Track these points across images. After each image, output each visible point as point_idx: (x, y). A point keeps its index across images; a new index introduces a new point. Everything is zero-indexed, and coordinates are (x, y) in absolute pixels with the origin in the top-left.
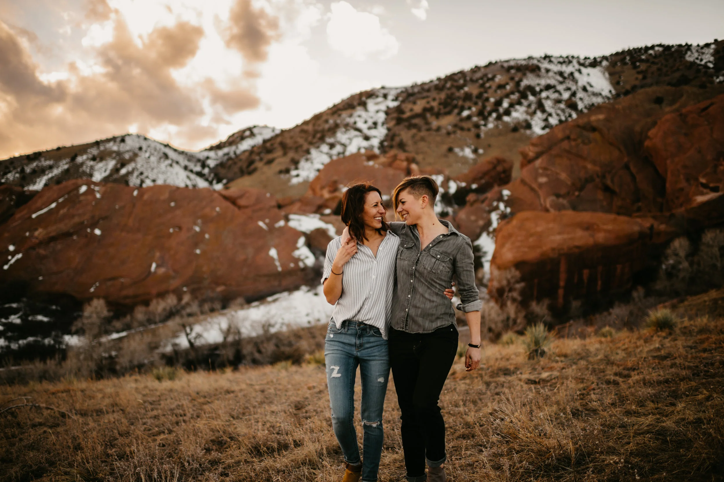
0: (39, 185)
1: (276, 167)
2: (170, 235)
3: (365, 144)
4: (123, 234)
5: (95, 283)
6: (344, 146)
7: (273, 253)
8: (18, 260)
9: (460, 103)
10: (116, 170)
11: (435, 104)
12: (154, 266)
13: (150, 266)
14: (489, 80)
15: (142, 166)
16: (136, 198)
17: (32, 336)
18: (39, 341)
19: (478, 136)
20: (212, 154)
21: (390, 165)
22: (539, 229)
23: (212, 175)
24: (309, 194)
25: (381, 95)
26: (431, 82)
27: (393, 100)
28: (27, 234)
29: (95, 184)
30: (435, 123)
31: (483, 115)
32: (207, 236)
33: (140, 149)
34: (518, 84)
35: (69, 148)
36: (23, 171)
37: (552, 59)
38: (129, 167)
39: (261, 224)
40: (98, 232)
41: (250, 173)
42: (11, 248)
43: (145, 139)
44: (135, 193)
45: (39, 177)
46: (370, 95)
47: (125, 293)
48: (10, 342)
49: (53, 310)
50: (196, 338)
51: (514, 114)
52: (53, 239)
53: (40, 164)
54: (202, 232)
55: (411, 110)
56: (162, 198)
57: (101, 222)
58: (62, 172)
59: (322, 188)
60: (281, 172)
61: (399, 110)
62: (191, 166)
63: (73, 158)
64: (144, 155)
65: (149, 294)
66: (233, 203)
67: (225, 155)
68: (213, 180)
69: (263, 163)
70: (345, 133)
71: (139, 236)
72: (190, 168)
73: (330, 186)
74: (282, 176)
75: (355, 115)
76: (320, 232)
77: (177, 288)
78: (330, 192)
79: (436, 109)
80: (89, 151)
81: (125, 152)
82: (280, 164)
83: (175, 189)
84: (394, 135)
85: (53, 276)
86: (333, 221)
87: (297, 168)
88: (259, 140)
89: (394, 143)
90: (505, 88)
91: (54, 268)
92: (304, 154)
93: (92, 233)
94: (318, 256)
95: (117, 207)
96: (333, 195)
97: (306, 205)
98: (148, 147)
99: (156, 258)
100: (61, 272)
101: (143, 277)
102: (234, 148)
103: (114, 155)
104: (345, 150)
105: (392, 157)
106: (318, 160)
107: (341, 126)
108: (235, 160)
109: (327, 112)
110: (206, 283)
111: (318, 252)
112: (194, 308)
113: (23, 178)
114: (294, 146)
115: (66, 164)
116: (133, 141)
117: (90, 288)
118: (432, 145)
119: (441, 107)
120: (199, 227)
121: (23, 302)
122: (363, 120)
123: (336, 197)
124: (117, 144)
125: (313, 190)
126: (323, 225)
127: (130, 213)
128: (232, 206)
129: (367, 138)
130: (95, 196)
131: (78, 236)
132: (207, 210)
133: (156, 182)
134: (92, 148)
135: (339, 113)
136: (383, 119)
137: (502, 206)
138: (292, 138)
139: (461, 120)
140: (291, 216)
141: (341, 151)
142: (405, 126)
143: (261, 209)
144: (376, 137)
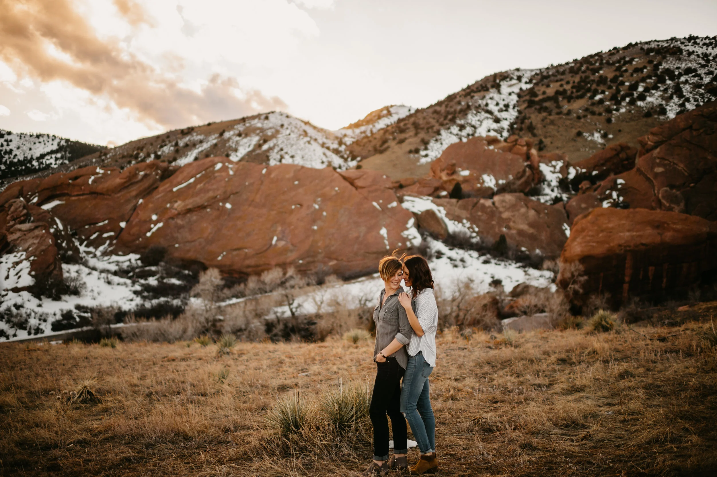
0: (182, 162)
1: (407, 146)
2: (292, 212)
3: (495, 126)
4: (251, 209)
5: (222, 253)
6: (475, 127)
7: (384, 232)
8: (159, 229)
9: (594, 86)
10: (260, 146)
11: (568, 87)
12: (275, 238)
13: (272, 239)
14: (626, 63)
15: (283, 142)
16: (264, 175)
17: (164, 296)
18: (169, 302)
19: (609, 121)
20: (349, 132)
21: (510, 150)
22: (610, 225)
23: (348, 152)
24: (429, 176)
25: (515, 77)
26: (567, 64)
27: (526, 83)
28: (168, 205)
29: (232, 162)
30: (566, 107)
31: (616, 99)
32: (325, 214)
33: (282, 126)
34: (656, 67)
35: (219, 123)
36: (177, 144)
37: (698, 41)
38: (271, 144)
39: (375, 204)
40: (228, 206)
41: (381, 152)
42: (154, 217)
43: (287, 117)
44: (264, 171)
45: (190, 150)
46: (504, 76)
47: (248, 262)
48: (144, 301)
49: (186, 275)
50: (297, 308)
51: (649, 99)
52: (189, 211)
53: (192, 139)
54: (321, 210)
55: (544, 93)
56: (287, 176)
57: (232, 196)
58: (211, 146)
59: (442, 170)
60: (410, 152)
61: (531, 92)
62: (329, 143)
63: (221, 134)
64: (285, 132)
65: (268, 264)
66: (352, 183)
67: (361, 133)
68: (348, 157)
69: (396, 142)
70: (476, 114)
71: (264, 211)
72: (327, 145)
73: (448, 169)
74: (412, 156)
75: (488, 97)
76: (430, 214)
77: (294, 260)
78: (448, 174)
79: (569, 93)
80: (235, 127)
81: (268, 129)
82: (410, 144)
83: (299, 168)
84: (525, 118)
85: (188, 244)
86: (445, 204)
87: (426, 149)
88: (394, 119)
89: (523, 126)
90: (642, 72)
91: (189, 237)
92: (434, 135)
93: (224, 207)
94: (425, 236)
95: (247, 183)
96: (451, 178)
97: (424, 187)
98: (289, 125)
99: (278, 232)
100: (194, 241)
101: (265, 248)
102: (371, 126)
103: (258, 131)
104: (475, 132)
105: (512, 142)
106: (447, 141)
107: (473, 108)
108: (371, 139)
109: (461, 94)
110: (320, 257)
111: (426, 233)
112: (298, 281)
113: (177, 151)
114: (426, 127)
115: (215, 139)
116: (276, 118)
117: (218, 256)
118: (561, 129)
119: (574, 90)
120: (318, 205)
121: (161, 266)
122: (495, 103)
123: (453, 180)
124: (261, 121)
125: (434, 172)
126: (434, 207)
127: (258, 190)
128: (350, 186)
129: (497, 120)
130: (228, 173)
131: (211, 209)
132: (327, 189)
133: (295, 159)
134: (239, 124)
135: (472, 94)
136: (514, 102)
137: (615, 195)
138: (424, 118)
139: (593, 104)
140: (406, 198)
141: (471, 133)
142: (536, 109)
143: (376, 190)
144: (506, 119)
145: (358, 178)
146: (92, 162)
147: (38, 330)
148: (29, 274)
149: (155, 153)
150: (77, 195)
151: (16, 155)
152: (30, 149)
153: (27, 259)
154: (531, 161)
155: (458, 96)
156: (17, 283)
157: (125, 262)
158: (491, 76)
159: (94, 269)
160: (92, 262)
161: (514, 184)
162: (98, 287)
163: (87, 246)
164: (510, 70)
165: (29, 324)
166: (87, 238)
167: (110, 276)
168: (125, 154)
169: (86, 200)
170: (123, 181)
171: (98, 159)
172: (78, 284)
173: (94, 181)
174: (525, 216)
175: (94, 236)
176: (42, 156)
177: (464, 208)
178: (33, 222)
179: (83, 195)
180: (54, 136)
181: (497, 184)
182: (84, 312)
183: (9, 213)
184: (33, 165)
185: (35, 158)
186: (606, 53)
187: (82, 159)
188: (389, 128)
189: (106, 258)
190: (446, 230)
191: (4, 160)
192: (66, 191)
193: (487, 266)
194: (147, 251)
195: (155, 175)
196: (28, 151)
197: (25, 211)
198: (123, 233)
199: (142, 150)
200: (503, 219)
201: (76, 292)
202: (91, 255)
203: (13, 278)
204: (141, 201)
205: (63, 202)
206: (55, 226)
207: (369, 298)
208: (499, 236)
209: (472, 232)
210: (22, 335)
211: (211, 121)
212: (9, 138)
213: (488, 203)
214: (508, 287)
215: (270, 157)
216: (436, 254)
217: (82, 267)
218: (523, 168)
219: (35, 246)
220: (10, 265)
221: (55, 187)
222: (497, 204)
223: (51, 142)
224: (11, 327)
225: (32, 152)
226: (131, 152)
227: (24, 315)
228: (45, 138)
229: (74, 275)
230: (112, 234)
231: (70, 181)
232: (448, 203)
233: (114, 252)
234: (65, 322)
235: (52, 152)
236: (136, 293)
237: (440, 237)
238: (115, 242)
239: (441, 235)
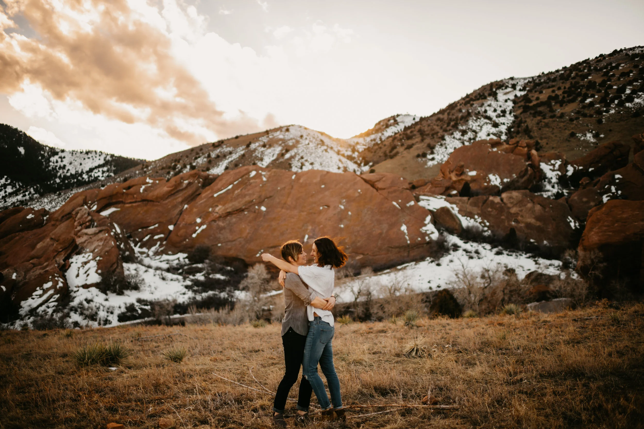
0: (218, 170)
1: (414, 152)
2: (320, 212)
3: (494, 130)
4: (283, 210)
5: (260, 251)
6: (476, 132)
7: (404, 228)
8: (203, 230)
9: (584, 91)
10: (282, 155)
11: (559, 93)
12: (307, 237)
13: (304, 237)
14: (612, 68)
15: (303, 151)
16: (294, 181)
17: (212, 290)
18: (216, 295)
19: (600, 122)
20: (361, 140)
21: (512, 151)
22: (625, 216)
23: (361, 159)
24: (440, 177)
25: (510, 86)
26: (557, 71)
27: (520, 90)
28: (210, 210)
29: (262, 169)
30: (559, 111)
31: (605, 102)
32: (350, 213)
33: (302, 136)
34: (641, 71)
35: (245, 136)
36: (209, 156)
38: (292, 153)
39: (395, 203)
40: (263, 209)
41: (392, 157)
42: (199, 220)
43: (306, 129)
44: (294, 177)
45: (221, 161)
46: (500, 85)
48: (195, 294)
49: (228, 271)
51: (637, 100)
52: (229, 214)
53: (222, 150)
54: (346, 210)
55: (538, 99)
56: (315, 181)
57: (266, 200)
58: (239, 156)
59: (451, 172)
60: (418, 156)
61: (525, 98)
62: (343, 151)
63: (248, 146)
64: (304, 142)
66: (373, 186)
67: (372, 140)
68: (361, 163)
69: (404, 148)
70: (476, 120)
71: (295, 212)
72: (342, 153)
73: (457, 171)
74: (419, 159)
75: (486, 104)
76: (445, 211)
78: (457, 175)
79: (561, 97)
80: (260, 139)
81: (289, 140)
82: (418, 149)
83: (325, 173)
84: (521, 122)
85: (229, 243)
86: (458, 202)
87: (432, 153)
88: (401, 127)
89: (520, 129)
90: (629, 76)
91: (230, 237)
92: (440, 140)
93: (259, 209)
94: (442, 231)
95: (279, 188)
96: (460, 178)
97: (436, 187)
98: (307, 136)
99: (308, 231)
100: (234, 240)
102: (380, 134)
103: (280, 142)
104: (476, 136)
105: (513, 144)
106: (451, 145)
107: (473, 114)
108: (381, 145)
109: (461, 102)
111: (442, 228)
113: (210, 162)
114: (431, 133)
115: (243, 150)
116: (296, 130)
117: (257, 254)
118: (555, 131)
119: (566, 95)
120: (344, 206)
121: (206, 263)
122: (493, 109)
123: (462, 180)
124: (283, 133)
125: (443, 173)
126: (448, 205)
127: (289, 194)
128: (371, 188)
129: (496, 125)
130: (262, 179)
131: (248, 211)
132: (351, 191)
133: (314, 165)
134: (263, 136)
135: (472, 102)
136: (511, 108)
137: (613, 189)
138: (429, 125)
139: (584, 107)
140: (421, 197)
141: (472, 137)
142: (531, 113)
143: (395, 191)
144: (504, 124)
145: (378, 181)
146: (135, 174)
147: (107, 322)
148: (96, 272)
149: (191, 164)
150: (131, 203)
151: (69, 170)
152: (81, 164)
153: (94, 259)
154: (531, 161)
155: (458, 105)
156: (86, 280)
157: (174, 260)
158: (488, 85)
159: (149, 267)
160: (147, 261)
161: (517, 181)
162: (155, 283)
163: (141, 247)
164: (505, 79)
165: (99, 316)
166: (141, 240)
167: (163, 272)
168: (164, 165)
169: (138, 206)
170: (170, 189)
171: (141, 171)
172: (138, 281)
173: (145, 190)
174: (532, 210)
175: (147, 238)
176: (91, 170)
177: (475, 204)
178: (96, 227)
179: (135, 202)
180: (101, 152)
181: (502, 182)
182: (145, 305)
183: (77, 219)
184: (83, 178)
185: (84, 171)
186: (592, 60)
187: (126, 171)
188: (397, 135)
189: (158, 257)
190: (460, 225)
191: (59, 174)
192: (121, 200)
193: (500, 256)
194: (193, 250)
195: (198, 183)
196: (79, 166)
197: (90, 218)
198: (172, 235)
199: (179, 162)
200: (511, 214)
201: (136, 288)
202: (145, 255)
203: (82, 276)
204: (186, 206)
205: (119, 209)
206: (114, 230)
207: (397, 287)
208: (509, 229)
209: (483, 227)
210: (94, 325)
211: (238, 135)
212: (62, 155)
213: (497, 200)
214: (522, 275)
215: (292, 165)
216: (452, 247)
217: (140, 266)
218: (525, 167)
219: (100, 248)
220: (80, 265)
221: (111, 196)
222: (505, 200)
223: (98, 157)
224: (84, 319)
225: (82, 167)
226: (169, 164)
227: (94, 309)
228: (93, 154)
229: (133, 272)
230: (162, 236)
231: (124, 191)
232: (460, 200)
233: (164, 252)
234: (129, 314)
235: (100, 166)
236: (187, 287)
237: (455, 232)
238: (164, 243)
239: (456, 230)
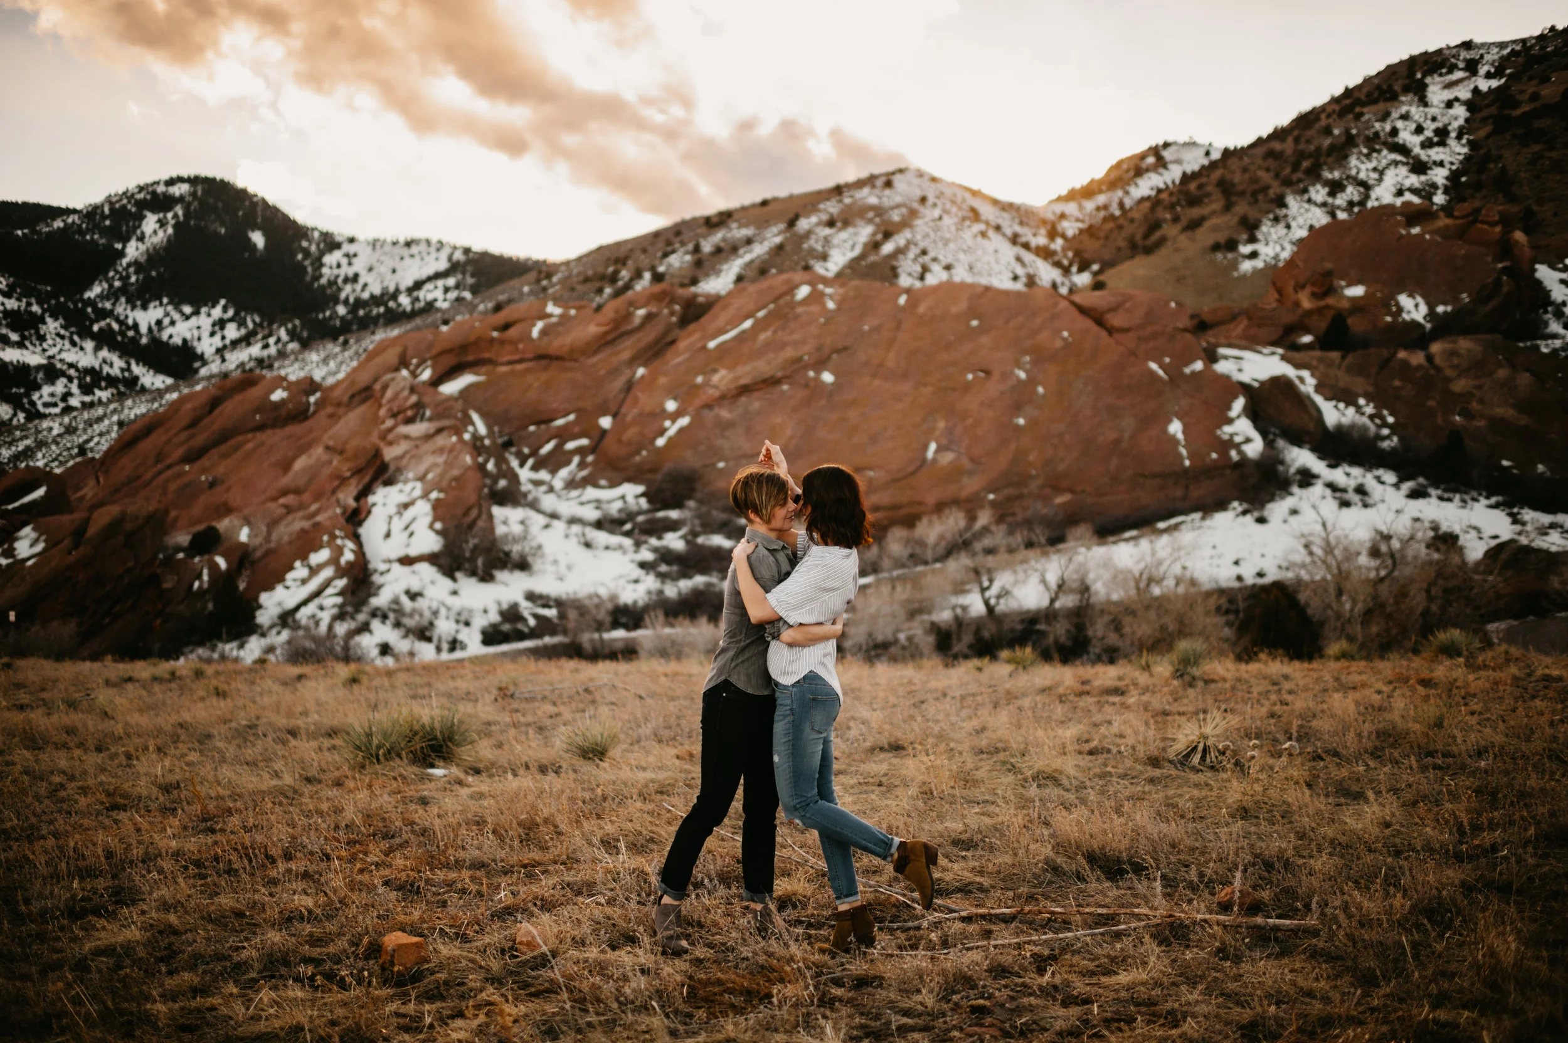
0: (719, 283)
1: (1205, 236)
2: (967, 387)
3: (1414, 180)
4: (877, 382)
6: (1366, 186)
7: (1176, 428)
8: (681, 430)
10: (875, 246)
12: (933, 447)
13: (925, 447)
15: (927, 235)
16: (903, 309)
17: (703, 572)
18: (713, 585)
20: (1071, 208)
21: (1461, 233)
23: (1070, 254)
24: (1270, 301)
25: (1461, 65)
27: (1489, 76)
28: (699, 379)
29: (826, 281)
32: (1041, 390)
33: (923, 200)
35: (783, 199)
36: (697, 249)
38: (900, 240)
39: (1154, 366)
40: (828, 377)
41: (1148, 251)
42: (671, 406)
43: (934, 180)
44: (902, 300)
45: (726, 260)
46: (1435, 63)
47: (875, 499)
48: (663, 582)
50: (999, 597)
52: (744, 390)
53: (729, 235)
54: (1032, 382)
55: (1535, 97)
56: (955, 310)
57: (835, 356)
58: (771, 249)
59: (1300, 287)
60: (1216, 247)
61: (1502, 97)
62: (1026, 234)
63: (792, 223)
64: (929, 213)
65: (920, 503)
66: (1100, 321)
67: (1098, 209)
68: (1071, 265)
69: (1179, 227)
70: (1368, 156)
71: (907, 386)
72: (1023, 239)
73: (1314, 284)
74: (1219, 256)
75: (1395, 114)
76: (1280, 384)
77: (977, 494)
78: (1315, 296)
80: (822, 206)
81: (892, 208)
82: (1215, 229)
83: (981, 290)
84: (1487, 158)
86: (1314, 363)
87: (1253, 239)
88: (1174, 174)
89: (1483, 177)
91: (747, 447)
92: (1272, 207)
93: (817, 379)
94: (1271, 437)
95: (866, 328)
96: (1322, 303)
97: (1259, 326)
98: (938, 197)
99: (938, 433)
101: (911, 469)
102: (1119, 193)
103: (871, 214)
104: (1367, 197)
105: (1463, 217)
106: (1301, 220)
107: (1360, 140)
108: (1121, 221)
109: (1329, 109)
110: (1034, 486)
111: (1273, 430)
112: (999, 537)
113: (698, 264)
114: (1250, 190)
115: (780, 233)
116: (910, 184)
120: (1026, 371)
121: (690, 509)
122: (1413, 126)
123: (1328, 307)
124: (877, 191)
125: (1280, 292)
126: (1289, 371)
127: (891, 341)
128: (1095, 328)
129: (1419, 167)
130: (824, 305)
131: (791, 384)
132: (1044, 336)
133: (953, 271)
134: (828, 199)
135: (1358, 109)
136: (1460, 122)
138: (1245, 170)
140: (1222, 351)
141: (1356, 198)
142: (1514, 136)
143: (1155, 336)
144: (1441, 164)
145: (1114, 309)
146: (521, 293)
147: (454, 645)
148: (431, 527)
149: (653, 269)
150: (510, 363)
151: (365, 285)
152: (394, 271)
153: (425, 495)
154: (1512, 259)
155: (1323, 116)
156: (408, 545)
157: (613, 501)
158: (1401, 63)
159: (554, 516)
160: (548, 502)
161: (1471, 312)
162: (567, 554)
163: (535, 468)
164: (1449, 48)
165: (437, 631)
166: (534, 453)
167: (588, 530)
168: (590, 272)
169: (527, 370)
170: (603, 329)
171: (535, 287)
172: (527, 549)
173: (544, 332)
174: (1508, 386)
175: (548, 447)
176: (418, 285)
177: (1358, 370)
178: (430, 419)
179: (521, 361)
180: (441, 243)
181: (1431, 315)
182: (544, 606)
183: (384, 401)
184: (399, 305)
185: (403, 287)
187: (500, 287)
188: (1164, 196)
189: (574, 493)
190: (1320, 421)
191: (343, 295)
192: (486, 355)
193: (1420, 503)
194: (659, 477)
195: (670, 314)
196: (389, 275)
197: (414, 399)
198: (608, 441)
199: (624, 264)
200: (1453, 394)
201: (523, 566)
202: (544, 488)
203: (399, 536)
204: (641, 371)
205: (482, 378)
206: (470, 428)
207: (1157, 574)
208: (1446, 432)
209: (1379, 427)
210: (426, 652)
211: (768, 195)
212: (351, 249)
213: (1417, 358)
214: (1475, 550)
215: (900, 270)
216: (1298, 477)
217: (532, 513)
218: (1494, 276)
219: (438, 470)
220: (392, 509)
221: (464, 348)
222: (1438, 360)
223: (434, 254)
224: (403, 638)
225: (397, 276)
226: (601, 269)
227: (427, 614)
228: (423, 247)
229: (517, 529)
230: (584, 442)
231: (495, 334)
232: (1321, 360)
233: (590, 481)
234: (506, 627)
235: (437, 276)
236: (643, 565)
237: (1307, 438)
238: (590, 459)
239: (1309, 433)
